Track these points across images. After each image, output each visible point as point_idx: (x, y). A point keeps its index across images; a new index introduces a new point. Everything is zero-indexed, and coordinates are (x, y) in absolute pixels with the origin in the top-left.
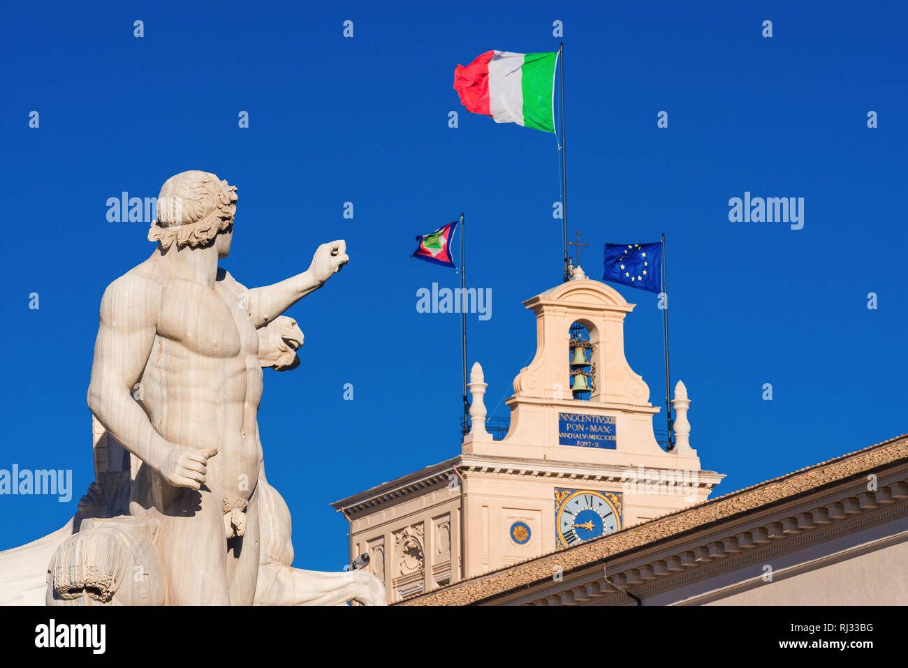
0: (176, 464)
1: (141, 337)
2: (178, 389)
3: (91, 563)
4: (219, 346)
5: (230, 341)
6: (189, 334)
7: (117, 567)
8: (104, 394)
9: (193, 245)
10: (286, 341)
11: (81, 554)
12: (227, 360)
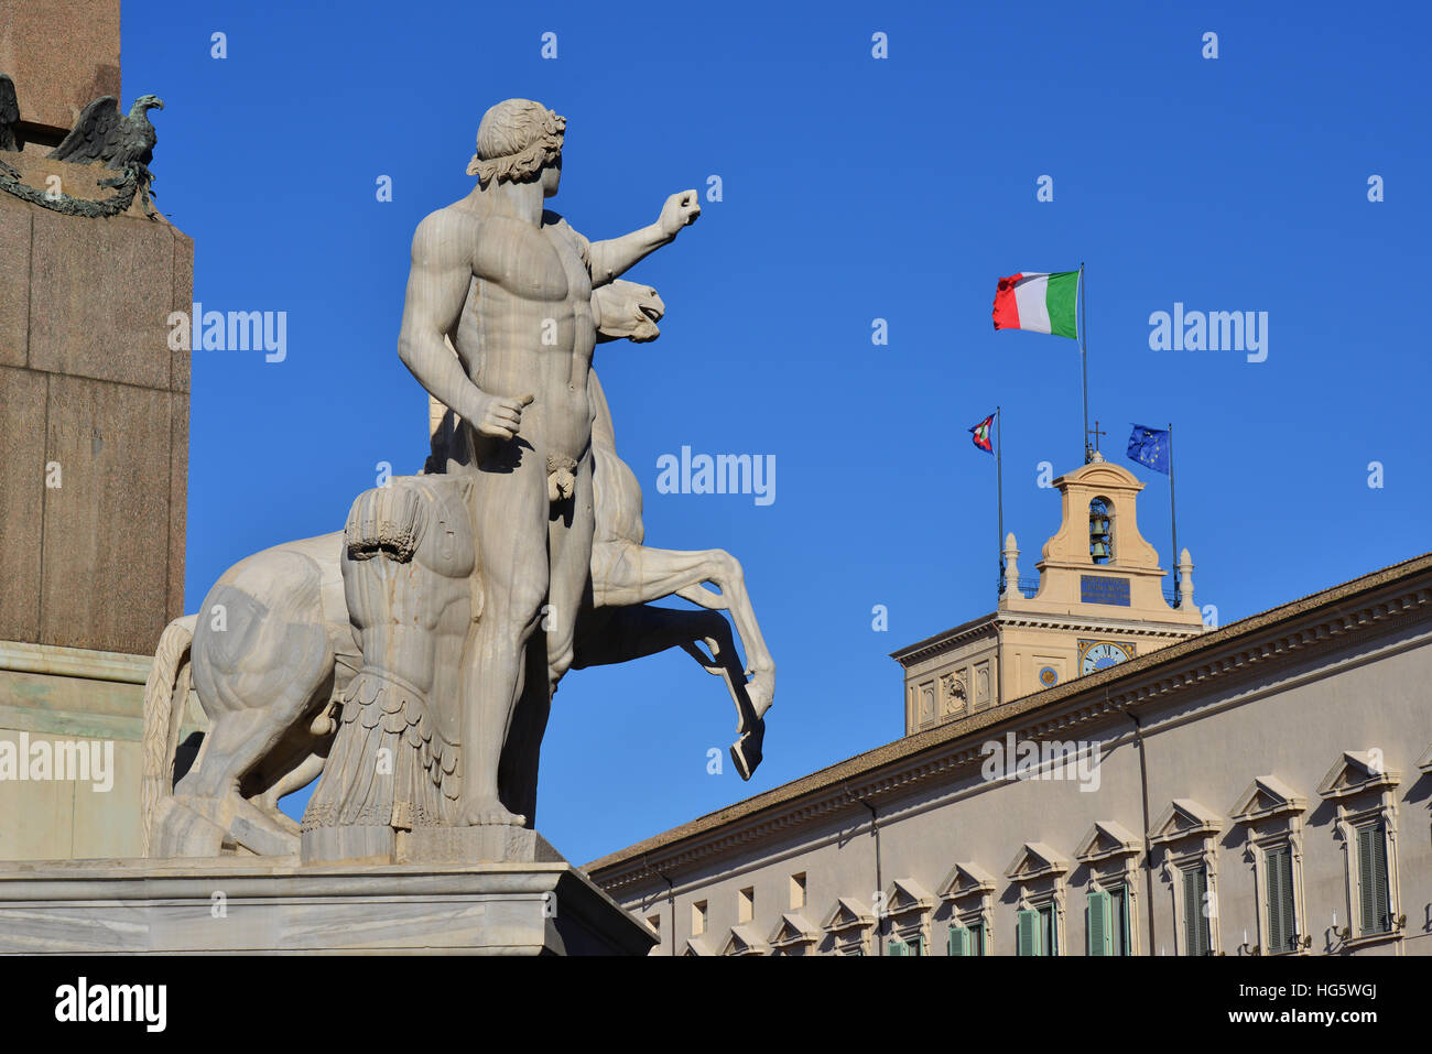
0: (486, 411)
1: (455, 278)
2: (497, 336)
3: (386, 518)
4: (542, 288)
5: (554, 283)
6: (508, 274)
7: (416, 522)
8: (413, 340)
9: (515, 178)
10: (644, 310)
11: (375, 508)
12: (552, 304)
